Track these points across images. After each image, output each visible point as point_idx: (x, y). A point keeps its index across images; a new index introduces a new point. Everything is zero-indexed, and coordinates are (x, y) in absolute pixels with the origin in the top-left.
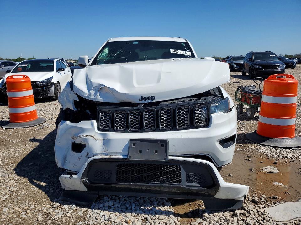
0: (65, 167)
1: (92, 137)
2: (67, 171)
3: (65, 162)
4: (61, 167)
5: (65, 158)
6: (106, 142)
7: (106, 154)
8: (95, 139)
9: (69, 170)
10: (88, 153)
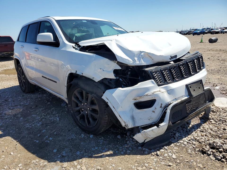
0: (137, 125)
1: (159, 91)
2: (140, 127)
3: (134, 121)
4: (133, 127)
5: (133, 118)
6: (170, 92)
7: (176, 99)
8: (162, 92)
9: (142, 126)
10: (162, 104)
